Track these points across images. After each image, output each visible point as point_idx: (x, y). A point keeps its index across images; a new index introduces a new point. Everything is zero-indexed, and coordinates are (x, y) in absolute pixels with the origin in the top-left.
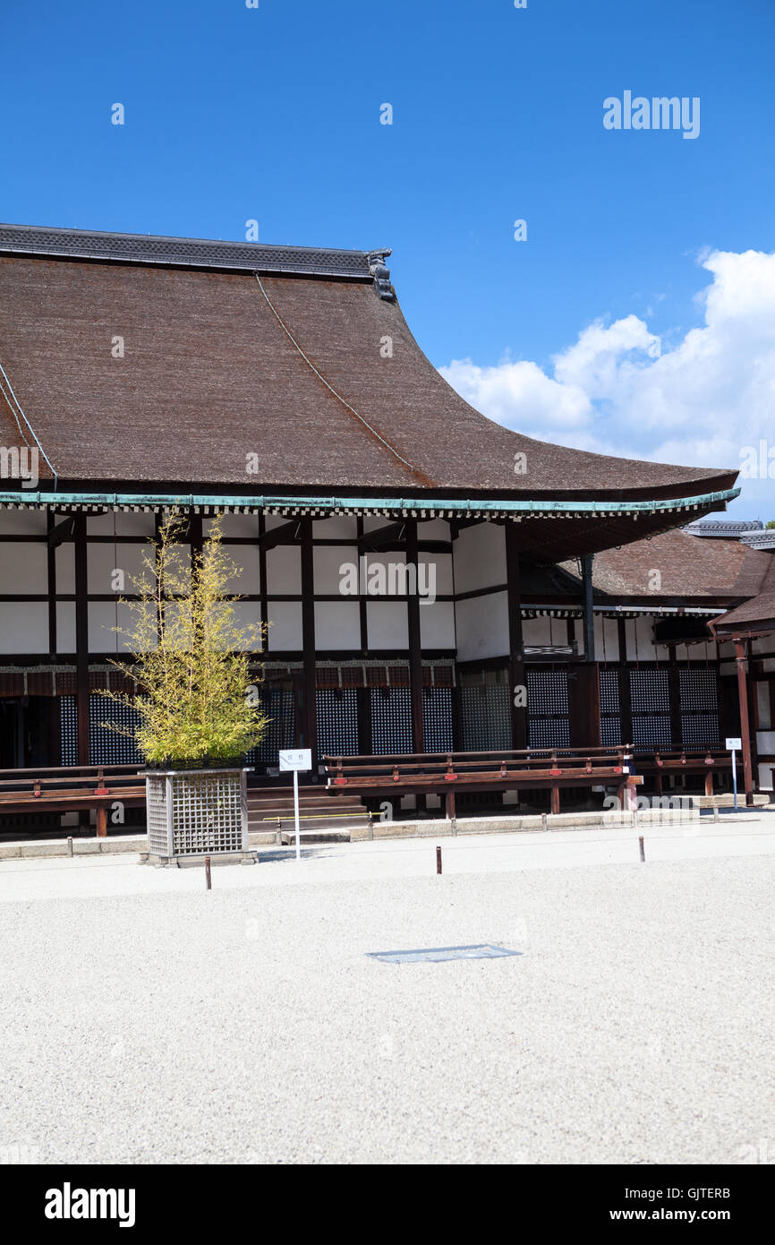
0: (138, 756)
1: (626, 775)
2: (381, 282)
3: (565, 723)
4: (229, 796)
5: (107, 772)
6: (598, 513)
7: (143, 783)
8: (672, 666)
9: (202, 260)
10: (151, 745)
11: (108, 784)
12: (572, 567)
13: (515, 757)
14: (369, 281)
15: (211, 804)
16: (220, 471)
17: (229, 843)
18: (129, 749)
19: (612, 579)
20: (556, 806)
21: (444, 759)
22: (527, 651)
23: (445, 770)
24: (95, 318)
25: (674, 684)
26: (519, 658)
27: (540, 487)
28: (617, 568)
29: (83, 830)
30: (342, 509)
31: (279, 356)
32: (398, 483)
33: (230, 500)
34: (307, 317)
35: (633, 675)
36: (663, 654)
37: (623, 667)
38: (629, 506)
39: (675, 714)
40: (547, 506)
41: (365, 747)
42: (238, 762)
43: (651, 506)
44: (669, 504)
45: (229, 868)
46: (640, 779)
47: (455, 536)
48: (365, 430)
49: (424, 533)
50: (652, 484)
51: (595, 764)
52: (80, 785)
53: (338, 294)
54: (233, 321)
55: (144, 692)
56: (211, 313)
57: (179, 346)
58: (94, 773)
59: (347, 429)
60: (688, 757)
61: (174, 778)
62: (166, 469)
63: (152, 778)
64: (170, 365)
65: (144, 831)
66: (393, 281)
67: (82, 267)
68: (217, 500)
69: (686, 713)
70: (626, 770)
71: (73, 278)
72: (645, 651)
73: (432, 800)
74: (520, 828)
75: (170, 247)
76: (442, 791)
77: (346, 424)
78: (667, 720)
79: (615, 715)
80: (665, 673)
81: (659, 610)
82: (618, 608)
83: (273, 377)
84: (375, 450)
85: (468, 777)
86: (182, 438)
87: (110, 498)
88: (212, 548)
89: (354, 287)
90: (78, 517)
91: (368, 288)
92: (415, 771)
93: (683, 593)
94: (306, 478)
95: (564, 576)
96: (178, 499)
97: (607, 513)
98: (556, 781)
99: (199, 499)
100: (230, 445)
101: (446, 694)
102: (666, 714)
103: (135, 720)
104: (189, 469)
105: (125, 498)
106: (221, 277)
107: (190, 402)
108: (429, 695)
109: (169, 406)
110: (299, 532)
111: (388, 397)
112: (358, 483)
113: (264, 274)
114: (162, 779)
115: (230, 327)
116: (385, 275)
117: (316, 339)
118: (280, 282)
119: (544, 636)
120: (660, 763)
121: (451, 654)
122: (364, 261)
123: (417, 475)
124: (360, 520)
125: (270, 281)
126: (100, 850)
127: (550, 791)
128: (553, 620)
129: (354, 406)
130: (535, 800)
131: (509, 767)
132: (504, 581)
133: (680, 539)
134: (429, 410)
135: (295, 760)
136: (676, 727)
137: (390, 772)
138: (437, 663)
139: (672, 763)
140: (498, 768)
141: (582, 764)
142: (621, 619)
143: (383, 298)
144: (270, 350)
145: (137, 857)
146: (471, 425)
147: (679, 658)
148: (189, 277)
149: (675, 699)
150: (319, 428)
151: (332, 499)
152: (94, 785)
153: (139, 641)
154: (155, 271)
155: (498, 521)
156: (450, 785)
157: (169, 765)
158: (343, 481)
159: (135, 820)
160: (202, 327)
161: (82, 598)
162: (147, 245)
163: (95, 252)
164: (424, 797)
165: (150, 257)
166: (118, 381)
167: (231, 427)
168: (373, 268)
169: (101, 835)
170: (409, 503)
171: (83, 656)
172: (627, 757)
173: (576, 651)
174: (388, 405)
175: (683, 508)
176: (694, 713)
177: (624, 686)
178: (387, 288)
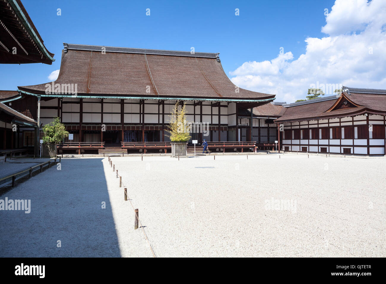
0: (170, 140)
1: (255, 146)
2: (218, 59)
3: (246, 137)
4: (184, 147)
5: (167, 143)
6: (251, 102)
7: (171, 145)
8: (268, 128)
9: (186, 55)
10: (172, 139)
11: (167, 145)
12: (249, 110)
13: (237, 143)
14: (216, 58)
15: (181, 148)
16: (186, 94)
17: (185, 155)
18: (169, 139)
19: (257, 112)
20: (242, 151)
21: (223, 143)
22: (239, 125)
23: (223, 145)
24: (167, 66)
25: (268, 131)
26: (238, 126)
27: (240, 97)
28: (258, 110)
29: (163, 152)
30: (206, 101)
31: (198, 73)
32: (216, 96)
33: (187, 99)
34: (204, 65)
35: (261, 129)
36: (266, 126)
37: (259, 128)
38: (256, 101)
39: (268, 136)
40: (241, 100)
41: (211, 140)
42: (186, 142)
43: (260, 101)
44: (263, 100)
45: (184, 158)
46: (257, 147)
47: (228, 104)
48: (212, 87)
49: (221, 104)
50: (260, 97)
51: (249, 144)
52: (163, 145)
53: (210, 61)
54: (191, 66)
55: (172, 131)
56: (187, 65)
57: (181, 71)
58: (165, 143)
59: (209, 86)
60: (270, 144)
61: (176, 144)
62: (177, 94)
63: (172, 144)
64: (179, 75)
65: (171, 153)
66: (220, 58)
67: (165, 56)
68: (185, 99)
69: (270, 136)
70: (255, 145)
71: (164, 59)
72: (263, 125)
73: (222, 150)
74: (235, 155)
75: (181, 53)
76: (223, 148)
77: (208, 85)
78: (267, 137)
79: (257, 136)
80: (267, 129)
81: (265, 118)
82: (257, 118)
83: (197, 77)
84: (213, 90)
85: (227, 146)
86: (180, 88)
87: (168, 98)
88: (185, 106)
89: (213, 59)
90: (163, 101)
91: (215, 60)
92: (219, 145)
93: (269, 115)
94: (200, 95)
95: (248, 111)
96: (179, 99)
97: (252, 102)
98: (242, 147)
99: (182, 99)
100: (188, 89)
101: (226, 132)
102: (267, 136)
103: (170, 135)
104: (181, 94)
105: (170, 98)
106: (189, 58)
107: (182, 81)
108: (223, 132)
109: (179, 82)
110: (200, 104)
111: (217, 80)
112: (209, 96)
113: (197, 57)
114: (174, 144)
115: (190, 67)
116: (218, 57)
117: (205, 70)
118: (200, 59)
119: (245, 122)
120: (265, 145)
121: (227, 125)
122: (215, 55)
123: (219, 95)
124: (212, 102)
125: (198, 58)
126: (165, 155)
127: (241, 149)
128: (247, 119)
129: (210, 82)
130: (239, 150)
131: (234, 144)
132: (235, 113)
133: (271, 105)
134: (223, 83)
135: (195, 142)
136: (268, 139)
137: (214, 145)
138: (224, 126)
139: (267, 145)
140: (232, 145)
141: (247, 144)
142: (259, 119)
143: (218, 62)
144: (197, 71)
145: (170, 156)
146: (230, 86)
147: (270, 126)
148: (184, 58)
149: (268, 134)
150: (204, 86)
151: (204, 99)
152: (165, 145)
153: (171, 122)
154: (178, 57)
155: (235, 103)
156: (224, 147)
157: (175, 142)
158: (206, 96)
159: (169, 151)
160: (186, 67)
161: (163, 114)
162: (177, 53)
163: (168, 54)
164: (220, 149)
165: (177, 55)
166: (170, 78)
167: (188, 86)
168: (216, 56)
169: (165, 153)
170: (217, 100)
171: (163, 124)
172: (255, 143)
173: (248, 125)
174: (216, 82)
175: (266, 101)
176: (272, 136)
177: (259, 131)
178: (219, 60)
